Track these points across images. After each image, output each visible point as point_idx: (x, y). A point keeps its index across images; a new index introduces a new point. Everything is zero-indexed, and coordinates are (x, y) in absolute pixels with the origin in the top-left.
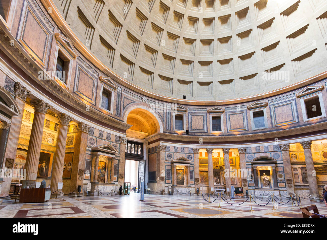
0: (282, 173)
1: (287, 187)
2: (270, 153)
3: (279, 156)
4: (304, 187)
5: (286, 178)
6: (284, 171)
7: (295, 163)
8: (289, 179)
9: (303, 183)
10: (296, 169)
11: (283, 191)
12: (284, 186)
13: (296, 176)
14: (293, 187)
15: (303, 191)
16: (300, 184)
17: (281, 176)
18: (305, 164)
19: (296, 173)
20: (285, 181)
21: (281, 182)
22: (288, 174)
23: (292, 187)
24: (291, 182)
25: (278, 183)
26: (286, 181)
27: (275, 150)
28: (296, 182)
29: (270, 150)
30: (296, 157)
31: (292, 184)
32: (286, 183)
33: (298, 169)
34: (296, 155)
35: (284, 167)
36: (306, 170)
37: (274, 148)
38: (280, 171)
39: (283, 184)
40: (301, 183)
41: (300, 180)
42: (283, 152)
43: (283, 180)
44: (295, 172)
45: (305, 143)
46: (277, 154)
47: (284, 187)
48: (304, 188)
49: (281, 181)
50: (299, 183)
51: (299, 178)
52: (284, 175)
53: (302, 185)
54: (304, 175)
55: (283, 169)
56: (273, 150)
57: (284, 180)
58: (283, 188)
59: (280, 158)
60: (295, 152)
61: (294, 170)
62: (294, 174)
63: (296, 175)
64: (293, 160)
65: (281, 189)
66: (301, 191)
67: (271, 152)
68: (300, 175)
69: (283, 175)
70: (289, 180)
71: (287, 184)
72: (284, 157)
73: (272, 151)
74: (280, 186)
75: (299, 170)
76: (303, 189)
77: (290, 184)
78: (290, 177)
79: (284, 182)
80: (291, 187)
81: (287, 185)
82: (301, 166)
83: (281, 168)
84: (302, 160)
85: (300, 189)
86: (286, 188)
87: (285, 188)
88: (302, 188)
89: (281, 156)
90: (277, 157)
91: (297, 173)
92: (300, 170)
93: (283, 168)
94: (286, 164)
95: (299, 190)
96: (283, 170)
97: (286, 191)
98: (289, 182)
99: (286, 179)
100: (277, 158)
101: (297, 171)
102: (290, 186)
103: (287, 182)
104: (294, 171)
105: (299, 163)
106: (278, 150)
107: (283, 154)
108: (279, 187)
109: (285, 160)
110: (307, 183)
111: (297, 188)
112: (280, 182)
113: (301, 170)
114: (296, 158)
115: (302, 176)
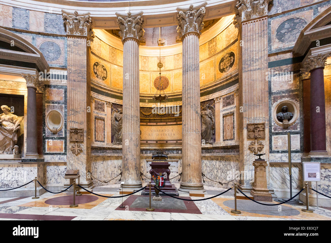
0: (61, 108)
1: (69, 153)
2: (33, 39)
3: (59, 52)
4: (113, 152)
5: (71, 125)
6: (65, 102)
7: (100, 89)
8: (77, 127)
9: (112, 142)
10: (100, 107)
11: (56, 164)
12: (61, 149)
13: (100, 123)
14: (85, 152)
15: (109, 162)
16: (104, 145)
17: (56, 119)
18: (121, 98)
19: (100, 116)
20: (66, 133)
21: (55, 136)
22: (76, 112)
23: (81, 151)
24: (81, 136)
25: (47, 140)
26: (68, 135)
27: (50, 30)
28: (96, 141)
29: (33, 28)
30: (105, 76)
31: (82, 142)
32: (68, 139)
33: (105, 106)
34: (105, 69)
35: (68, 90)
36: (121, 113)
37: (46, 23)
38: (56, 103)
39: (60, 144)
40: (107, 144)
41: (106, 134)
42: (70, 41)
43: (61, 130)
44: (97, 113)
45: (129, 21)
46: (53, 44)
47: (60, 154)
48: (113, 155)
49: (54, 133)
50: (104, 142)
51: (104, 129)
52: (66, 115)
53: (109, 149)
54: (117, 123)
55: (66, 96)
56: (42, 30)
57: (63, 130)
58: (59, 156)
59: (61, 61)
60: (105, 60)
61: (96, 108)
62: (96, 118)
63: (100, 121)
64: (96, 78)
65: (53, 161)
66: (104, 162)
67: (34, 35)
68: (108, 123)
69: (62, 114)
70: (76, 131)
71: (71, 142)
72: (72, 56)
73: (39, 33)
74: (49, 149)
75: (108, 110)
76: (110, 158)
77: (77, 142)
78: (81, 123)
79: (64, 136)
80: (79, 153)
81: (69, 146)
82: (113, 100)
83: (59, 94)
84: (118, 86)
85: (104, 159)
86: (65, 156)
87: (62, 156)
88: (109, 155)
89: (63, 55)
90: (52, 55)
91: (103, 116)
92: (110, 109)
93: (66, 92)
94: (74, 81)
95: (101, 160)
96: (63, 100)
97: (65, 164)
98: (75, 137)
99: (69, 128)
100: (53, 59)
101: (104, 111)
102: (76, 149)
103: (71, 138)
104: (96, 111)
105: (109, 92)
106: (58, 33)
107: (69, 46)
108: (47, 154)
109: (73, 69)
110: (119, 144)
111: (97, 154)
112: (52, 138)
113: (112, 110)
114: (106, 78)
115: (112, 126)
